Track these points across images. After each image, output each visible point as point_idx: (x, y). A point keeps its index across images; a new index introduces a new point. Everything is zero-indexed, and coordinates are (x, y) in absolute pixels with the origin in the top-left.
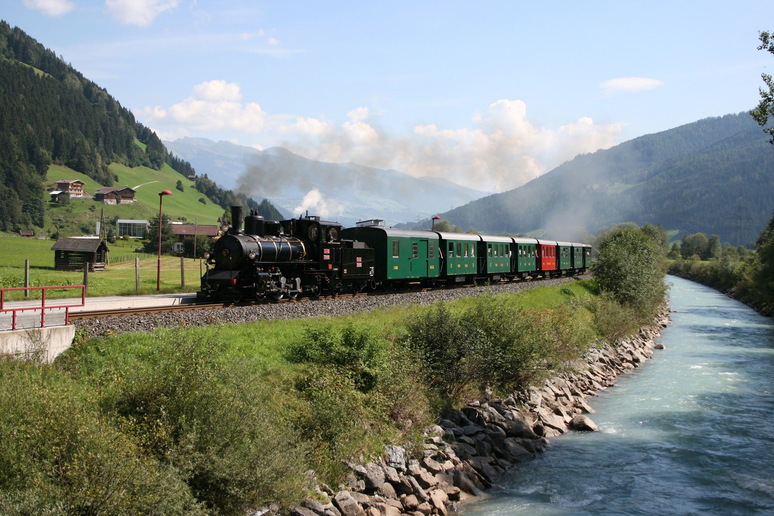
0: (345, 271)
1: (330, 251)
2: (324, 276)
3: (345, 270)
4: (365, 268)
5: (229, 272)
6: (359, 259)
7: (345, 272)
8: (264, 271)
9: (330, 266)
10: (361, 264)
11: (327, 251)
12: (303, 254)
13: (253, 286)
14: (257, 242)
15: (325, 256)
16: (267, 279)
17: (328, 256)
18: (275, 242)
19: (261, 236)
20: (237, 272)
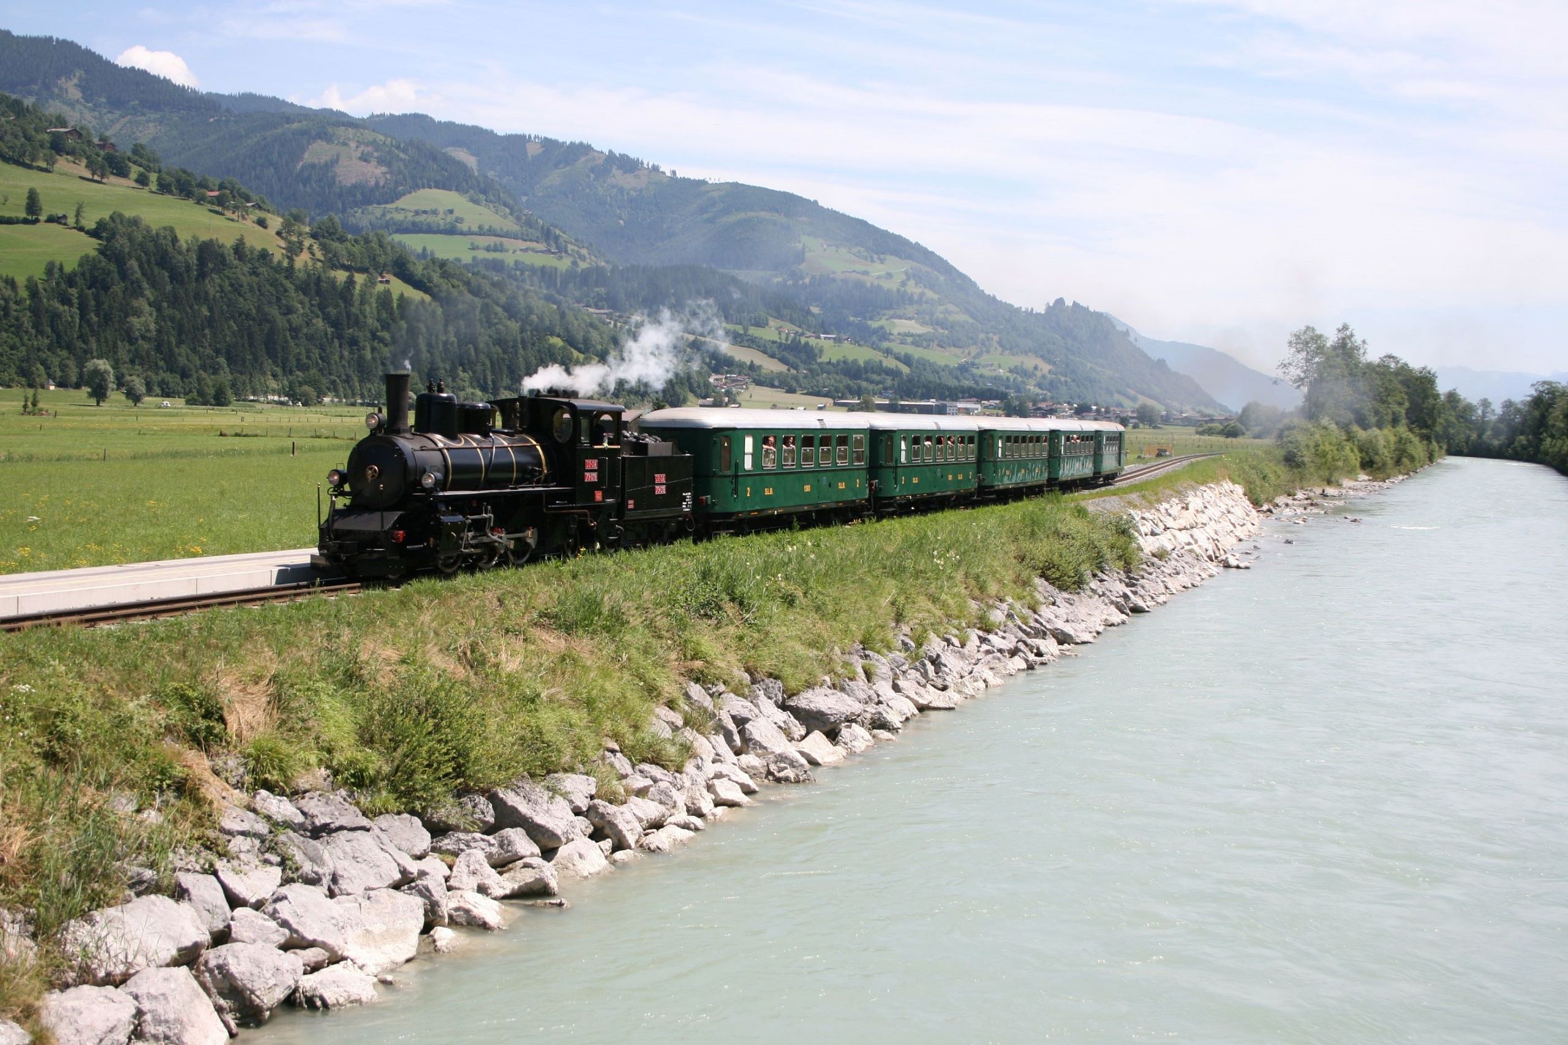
0: (631, 504)
1: (599, 465)
2: (585, 515)
3: (631, 502)
4: (674, 496)
5: (379, 514)
6: (660, 478)
7: (631, 507)
8: (453, 513)
9: (599, 496)
10: (664, 487)
11: (592, 464)
12: (541, 472)
13: (428, 545)
14: (440, 450)
15: (587, 474)
16: (459, 528)
17: (595, 475)
18: (481, 448)
19: (451, 436)
20: (395, 516)
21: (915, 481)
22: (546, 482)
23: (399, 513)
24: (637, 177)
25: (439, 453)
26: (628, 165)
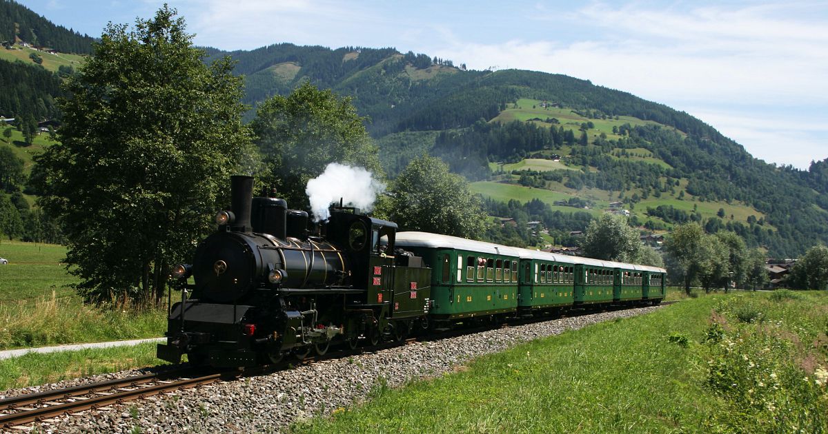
0: (397, 306)
1: (382, 271)
2: (371, 314)
3: (397, 304)
4: (420, 301)
5: (232, 308)
6: (414, 285)
7: (397, 308)
9: (380, 298)
10: (415, 293)
11: (378, 270)
12: (343, 275)
13: (273, 337)
14: (277, 249)
15: (375, 278)
16: (296, 322)
17: (379, 279)
18: (304, 251)
19: (280, 237)
20: (243, 309)
21: (542, 296)
22: (345, 283)
23: (247, 307)
24: (429, 72)
25: (275, 252)
26: (422, 62)
